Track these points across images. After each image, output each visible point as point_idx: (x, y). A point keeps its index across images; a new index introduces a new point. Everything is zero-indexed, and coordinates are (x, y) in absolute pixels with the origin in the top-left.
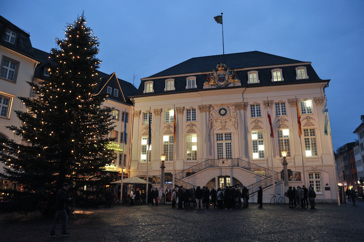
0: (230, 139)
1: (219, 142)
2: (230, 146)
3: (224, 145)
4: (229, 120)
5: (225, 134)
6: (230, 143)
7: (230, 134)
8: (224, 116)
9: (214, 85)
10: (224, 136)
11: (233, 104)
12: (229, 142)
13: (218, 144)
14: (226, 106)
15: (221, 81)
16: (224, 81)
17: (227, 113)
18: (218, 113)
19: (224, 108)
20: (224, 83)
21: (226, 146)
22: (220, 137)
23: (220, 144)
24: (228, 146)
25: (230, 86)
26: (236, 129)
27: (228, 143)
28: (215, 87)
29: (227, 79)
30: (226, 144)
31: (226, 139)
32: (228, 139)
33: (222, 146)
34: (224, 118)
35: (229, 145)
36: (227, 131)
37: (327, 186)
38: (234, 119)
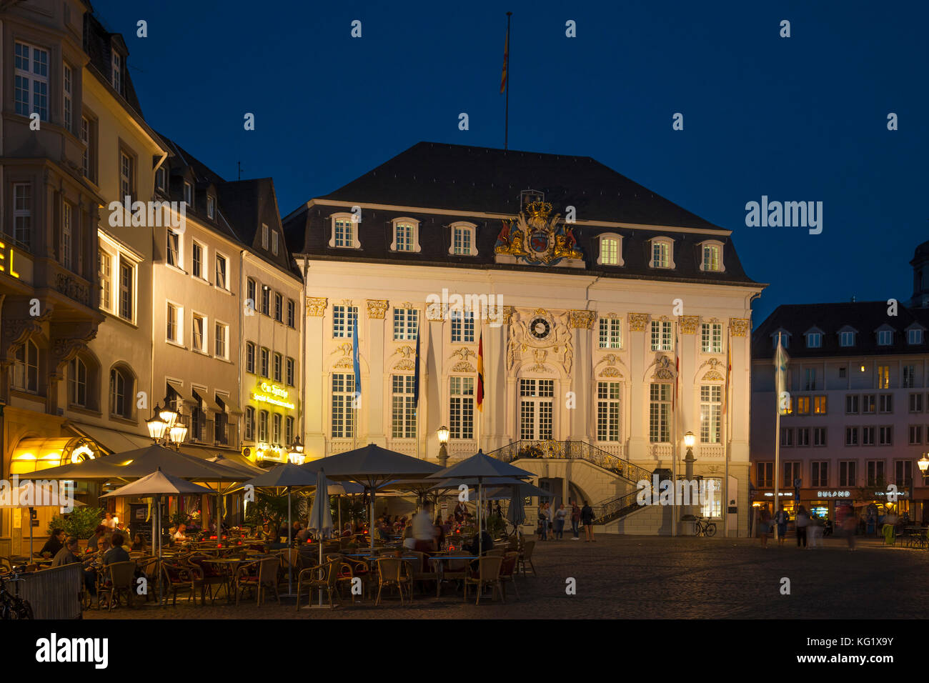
0: (551, 395)
1: (526, 399)
2: (551, 410)
3: (537, 408)
4: (552, 348)
5: (541, 382)
6: (551, 404)
7: (551, 383)
8: (543, 339)
9: (524, 258)
10: (537, 385)
11: (564, 311)
12: (548, 400)
13: (523, 403)
14: (548, 315)
15: (539, 248)
16: (545, 250)
17: (550, 332)
18: (530, 330)
19: (543, 318)
20: (546, 253)
21: (541, 410)
22: (528, 388)
23: (528, 403)
24: (546, 410)
25: (560, 265)
26: (566, 372)
27: (546, 404)
28: (524, 263)
29: (552, 246)
30: (541, 404)
31: (541, 394)
32: (546, 395)
33: (532, 410)
34: (541, 343)
35: (548, 407)
36: (546, 376)
37: (733, 505)
38: (564, 347)
